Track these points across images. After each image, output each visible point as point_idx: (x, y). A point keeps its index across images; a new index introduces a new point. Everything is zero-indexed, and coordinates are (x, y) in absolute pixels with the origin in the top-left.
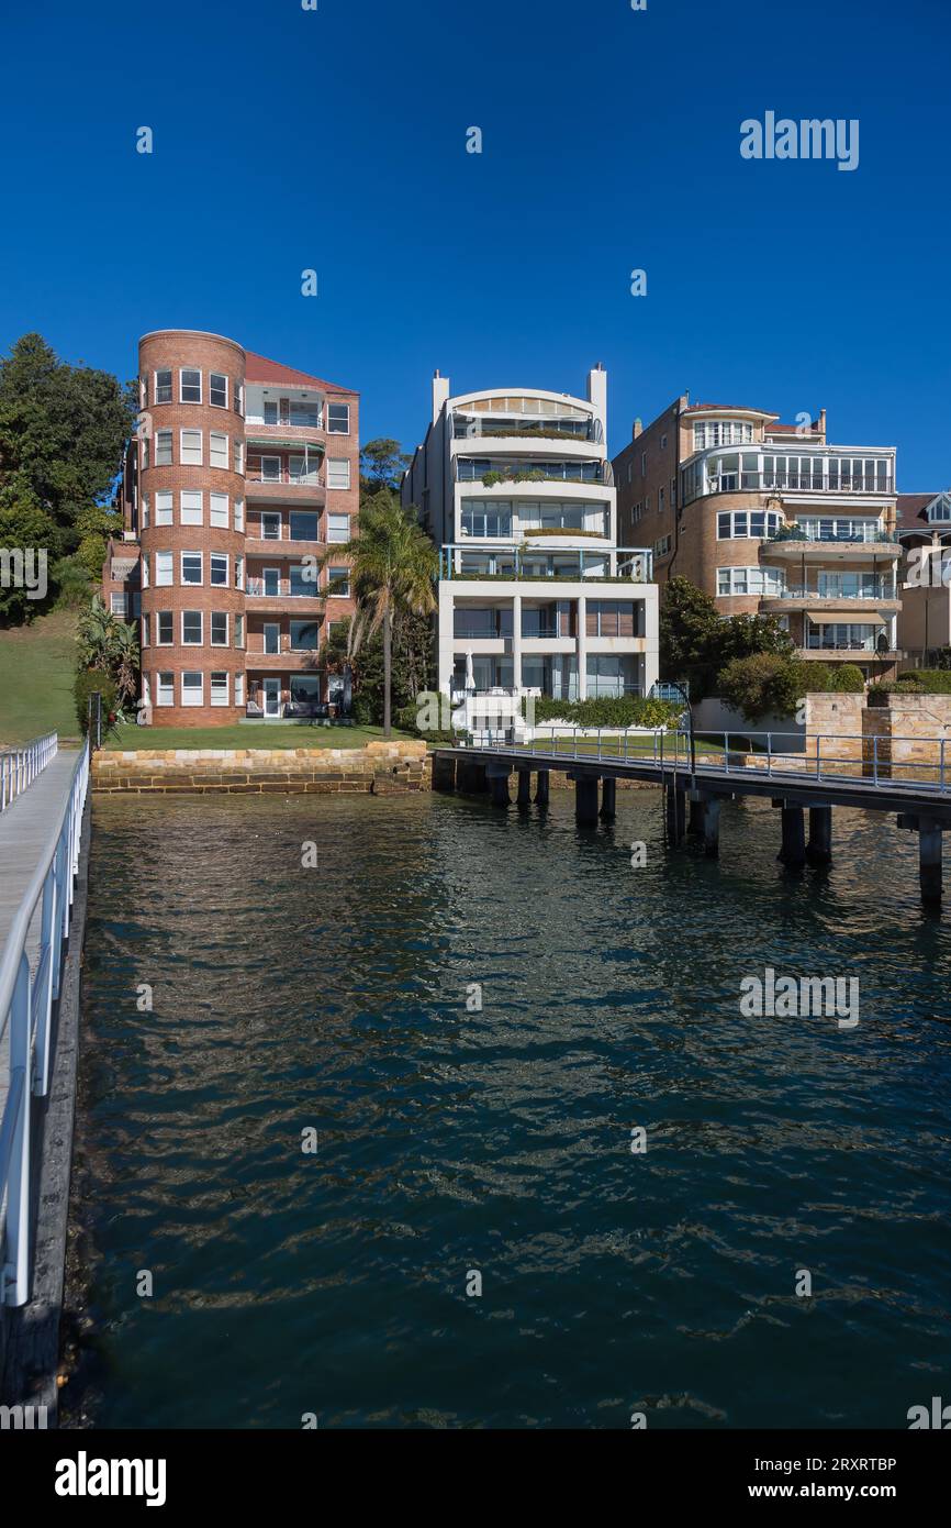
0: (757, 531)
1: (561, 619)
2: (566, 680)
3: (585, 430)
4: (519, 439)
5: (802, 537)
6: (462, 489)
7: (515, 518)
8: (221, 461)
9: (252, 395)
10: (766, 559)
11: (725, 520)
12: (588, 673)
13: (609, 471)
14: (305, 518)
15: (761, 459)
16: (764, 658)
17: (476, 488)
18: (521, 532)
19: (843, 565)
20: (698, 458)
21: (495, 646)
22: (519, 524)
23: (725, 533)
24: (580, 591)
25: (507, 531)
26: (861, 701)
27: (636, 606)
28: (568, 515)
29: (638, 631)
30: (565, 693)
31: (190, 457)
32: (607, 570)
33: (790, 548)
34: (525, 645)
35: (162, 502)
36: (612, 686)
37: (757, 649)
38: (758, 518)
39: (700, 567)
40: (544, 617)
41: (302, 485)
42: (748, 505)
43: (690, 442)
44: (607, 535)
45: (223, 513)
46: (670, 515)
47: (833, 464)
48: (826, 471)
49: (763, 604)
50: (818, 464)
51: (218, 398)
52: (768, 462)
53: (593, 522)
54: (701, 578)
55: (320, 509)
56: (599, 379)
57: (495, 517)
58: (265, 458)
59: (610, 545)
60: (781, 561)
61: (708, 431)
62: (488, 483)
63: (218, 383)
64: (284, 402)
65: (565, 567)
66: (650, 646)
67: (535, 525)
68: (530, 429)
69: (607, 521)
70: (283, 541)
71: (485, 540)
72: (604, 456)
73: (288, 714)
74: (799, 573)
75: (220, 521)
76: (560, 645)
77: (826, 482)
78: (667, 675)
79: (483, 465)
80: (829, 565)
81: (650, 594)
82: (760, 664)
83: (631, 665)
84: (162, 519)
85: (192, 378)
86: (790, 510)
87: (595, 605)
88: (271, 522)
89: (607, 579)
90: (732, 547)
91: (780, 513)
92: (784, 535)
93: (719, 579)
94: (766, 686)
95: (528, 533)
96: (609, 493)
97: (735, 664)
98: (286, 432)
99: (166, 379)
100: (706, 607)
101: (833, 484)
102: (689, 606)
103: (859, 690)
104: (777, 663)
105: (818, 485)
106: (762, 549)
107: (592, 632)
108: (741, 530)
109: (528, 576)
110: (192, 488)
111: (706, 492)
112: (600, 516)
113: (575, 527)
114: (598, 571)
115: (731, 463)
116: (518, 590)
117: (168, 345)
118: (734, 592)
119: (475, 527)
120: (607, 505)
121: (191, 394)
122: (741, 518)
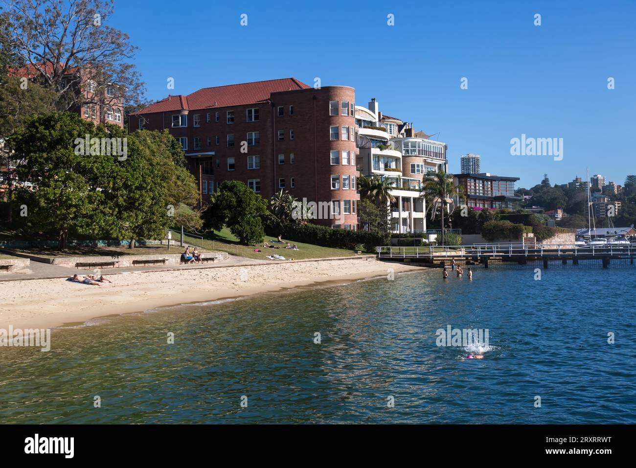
4: (377, 130)
6: (373, 150)
7: (380, 162)
11: (413, 166)
15: (418, 145)
17: (378, 151)
18: (382, 170)
22: (381, 165)
23: (414, 171)
25: (379, 167)
44: (399, 170)
50: (430, 147)
52: (422, 146)
53: (393, 165)
56: (376, 104)
59: (401, 175)
66: (424, 215)
86: (425, 163)
90: (416, 177)
96: (400, 155)
101: (433, 155)
105: (430, 155)
108: (418, 171)
116: (402, 194)
122: (418, 166)
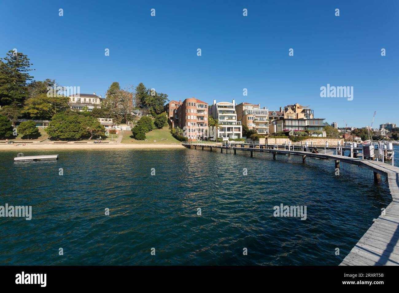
0: (252, 119)
1: (231, 129)
2: (231, 136)
3: (232, 107)
5: (258, 120)
6: (219, 114)
8: (195, 112)
9: (197, 104)
10: (253, 122)
11: (249, 118)
12: (234, 135)
13: (235, 112)
14: (202, 118)
15: (253, 111)
16: (255, 134)
17: (221, 114)
18: (226, 120)
19: (262, 123)
20: (245, 110)
21: (223, 132)
22: (226, 118)
23: (249, 119)
24: (233, 126)
25: (224, 119)
26: (265, 139)
27: (239, 128)
28: (231, 118)
29: (239, 131)
30: (231, 138)
31: (192, 112)
32: (235, 124)
33: (256, 121)
34: (227, 132)
35: (189, 117)
36: (236, 137)
37: (254, 133)
38: (252, 118)
39: (246, 123)
40: (229, 129)
41: (202, 114)
42: (251, 116)
43: (244, 108)
44: (235, 120)
45: (195, 118)
46: (241, 116)
47: (261, 111)
48: (260, 112)
49: (253, 128)
50: (259, 111)
51: (195, 105)
52: (254, 111)
53: (234, 118)
54: (246, 125)
55: (204, 117)
56: (234, 101)
57: (223, 117)
58: (199, 111)
59: (236, 121)
60: (255, 122)
61: (246, 107)
62: (222, 113)
63: (195, 104)
64: (200, 105)
65: (231, 123)
66: (241, 132)
67: (227, 118)
68: (225, 107)
69: (235, 118)
70: (200, 121)
71: (222, 120)
72: (235, 110)
73: (200, 140)
74: (257, 124)
75: (195, 119)
76: (231, 132)
77: (260, 113)
78: (243, 136)
79: (221, 111)
80: (261, 123)
81: (241, 127)
82: (255, 135)
83: (239, 135)
84: (189, 118)
85: (192, 103)
86: (256, 117)
87: (235, 128)
88: (198, 118)
89: (236, 125)
90: (250, 121)
91: (255, 117)
92: (256, 120)
93: (248, 124)
94: (255, 137)
95: (227, 119)
96: (236, 115)
97: (252, 135)
98: (200, 108)
99: (190, 103)
100: (247, 128)
101: (261, 114)
102: (245, 128)
103: (264, 138)
104: (256, 135)
105: (259, 114)
106: (253, 121)
107: (234, 131)
108: (250, 119)
109: (228, 124)
110: (192, 115)
111: (246, 114)
112: (235, 117)
113: (232, 119)
114: (234, 124)
115: (249, 111)
116: (227, 126)
117: (190, 100)
118: (250, 126)
119: (221, 118)
120: (235, 116)
121: (192, 105)
122: (251, 117)
